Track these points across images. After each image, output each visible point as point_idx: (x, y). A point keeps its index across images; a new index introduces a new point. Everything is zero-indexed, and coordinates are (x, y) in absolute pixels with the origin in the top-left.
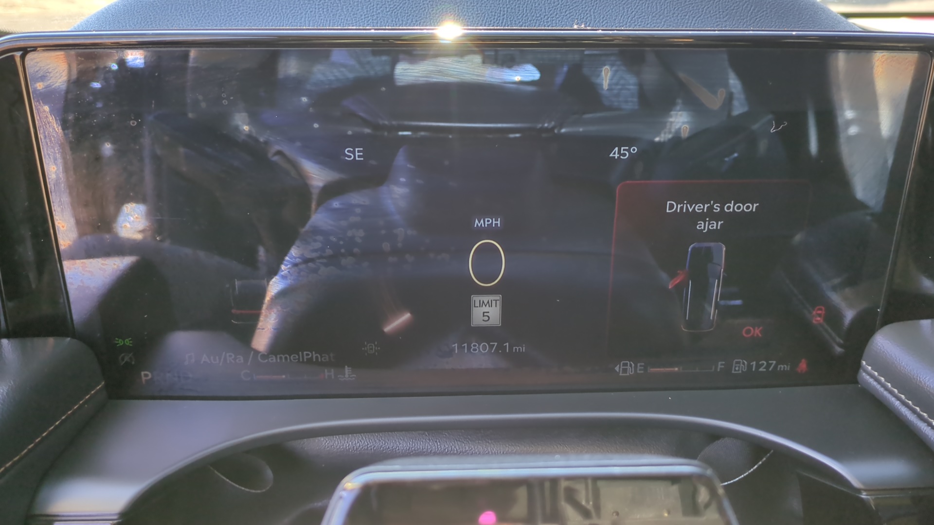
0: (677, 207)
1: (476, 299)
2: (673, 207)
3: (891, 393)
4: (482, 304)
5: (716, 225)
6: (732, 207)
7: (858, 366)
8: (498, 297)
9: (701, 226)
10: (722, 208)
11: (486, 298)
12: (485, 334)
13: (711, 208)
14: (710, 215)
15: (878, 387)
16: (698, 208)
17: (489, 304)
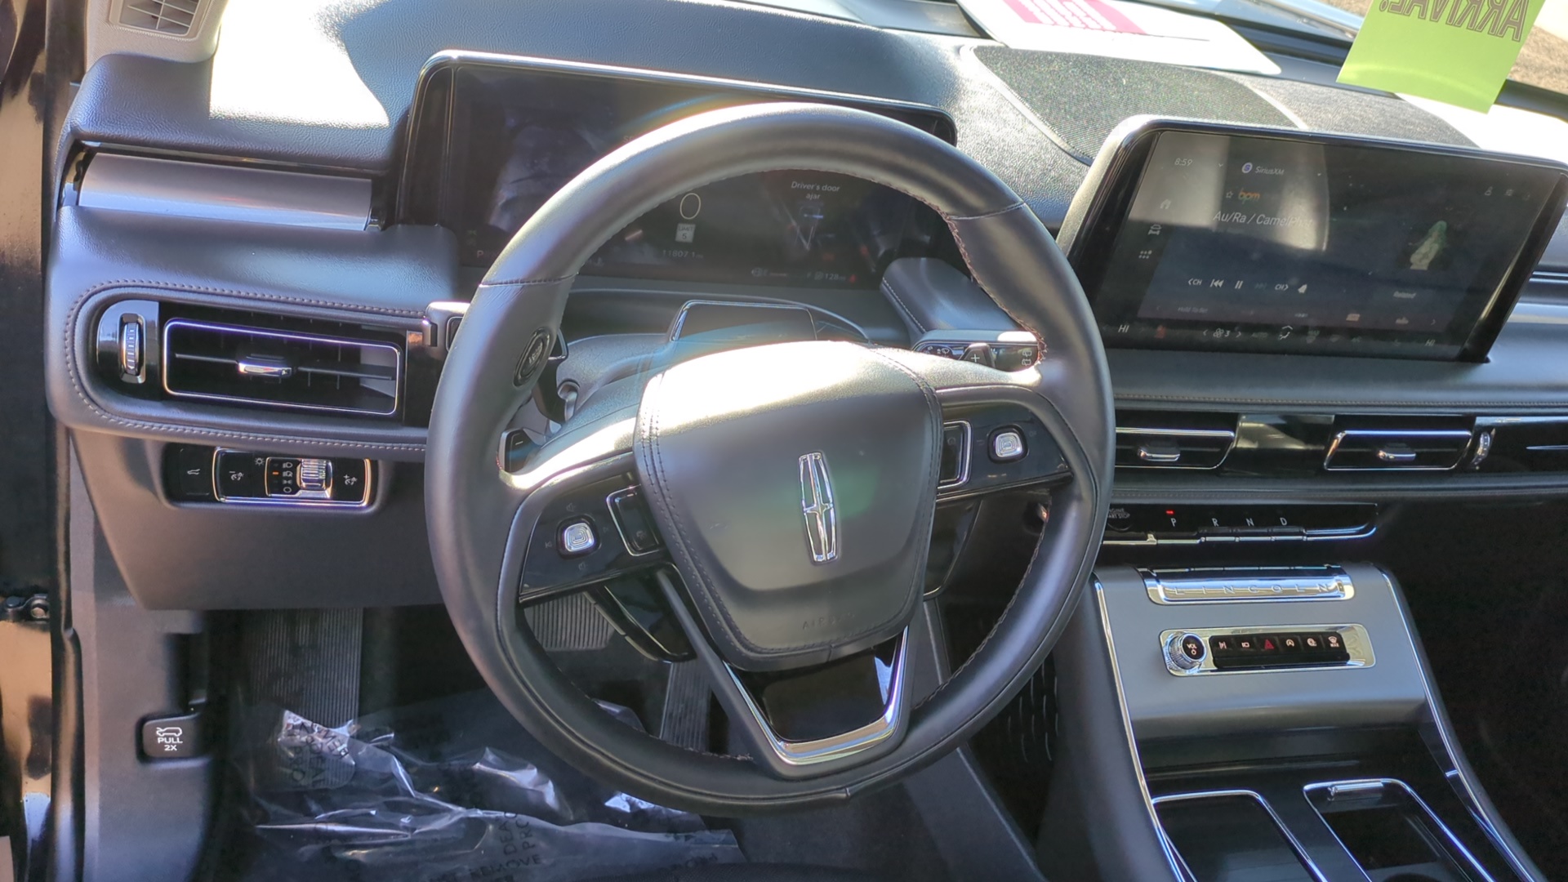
0: (798, 185)
1: (681, 226)
2: (795, 185)
3: (892, 294)
4: (683, 229)
5: (817, 197)
6: (826, 188)
7: (881, 280)
8: (694, 226)
9: (809, 196)
10: (821, 188)
11: (686, 226)
12: (684, 246)
13: (815, 188)
14: (814, 191)
15: (889, 293)
16: (808, 187)
17: (687, 229)
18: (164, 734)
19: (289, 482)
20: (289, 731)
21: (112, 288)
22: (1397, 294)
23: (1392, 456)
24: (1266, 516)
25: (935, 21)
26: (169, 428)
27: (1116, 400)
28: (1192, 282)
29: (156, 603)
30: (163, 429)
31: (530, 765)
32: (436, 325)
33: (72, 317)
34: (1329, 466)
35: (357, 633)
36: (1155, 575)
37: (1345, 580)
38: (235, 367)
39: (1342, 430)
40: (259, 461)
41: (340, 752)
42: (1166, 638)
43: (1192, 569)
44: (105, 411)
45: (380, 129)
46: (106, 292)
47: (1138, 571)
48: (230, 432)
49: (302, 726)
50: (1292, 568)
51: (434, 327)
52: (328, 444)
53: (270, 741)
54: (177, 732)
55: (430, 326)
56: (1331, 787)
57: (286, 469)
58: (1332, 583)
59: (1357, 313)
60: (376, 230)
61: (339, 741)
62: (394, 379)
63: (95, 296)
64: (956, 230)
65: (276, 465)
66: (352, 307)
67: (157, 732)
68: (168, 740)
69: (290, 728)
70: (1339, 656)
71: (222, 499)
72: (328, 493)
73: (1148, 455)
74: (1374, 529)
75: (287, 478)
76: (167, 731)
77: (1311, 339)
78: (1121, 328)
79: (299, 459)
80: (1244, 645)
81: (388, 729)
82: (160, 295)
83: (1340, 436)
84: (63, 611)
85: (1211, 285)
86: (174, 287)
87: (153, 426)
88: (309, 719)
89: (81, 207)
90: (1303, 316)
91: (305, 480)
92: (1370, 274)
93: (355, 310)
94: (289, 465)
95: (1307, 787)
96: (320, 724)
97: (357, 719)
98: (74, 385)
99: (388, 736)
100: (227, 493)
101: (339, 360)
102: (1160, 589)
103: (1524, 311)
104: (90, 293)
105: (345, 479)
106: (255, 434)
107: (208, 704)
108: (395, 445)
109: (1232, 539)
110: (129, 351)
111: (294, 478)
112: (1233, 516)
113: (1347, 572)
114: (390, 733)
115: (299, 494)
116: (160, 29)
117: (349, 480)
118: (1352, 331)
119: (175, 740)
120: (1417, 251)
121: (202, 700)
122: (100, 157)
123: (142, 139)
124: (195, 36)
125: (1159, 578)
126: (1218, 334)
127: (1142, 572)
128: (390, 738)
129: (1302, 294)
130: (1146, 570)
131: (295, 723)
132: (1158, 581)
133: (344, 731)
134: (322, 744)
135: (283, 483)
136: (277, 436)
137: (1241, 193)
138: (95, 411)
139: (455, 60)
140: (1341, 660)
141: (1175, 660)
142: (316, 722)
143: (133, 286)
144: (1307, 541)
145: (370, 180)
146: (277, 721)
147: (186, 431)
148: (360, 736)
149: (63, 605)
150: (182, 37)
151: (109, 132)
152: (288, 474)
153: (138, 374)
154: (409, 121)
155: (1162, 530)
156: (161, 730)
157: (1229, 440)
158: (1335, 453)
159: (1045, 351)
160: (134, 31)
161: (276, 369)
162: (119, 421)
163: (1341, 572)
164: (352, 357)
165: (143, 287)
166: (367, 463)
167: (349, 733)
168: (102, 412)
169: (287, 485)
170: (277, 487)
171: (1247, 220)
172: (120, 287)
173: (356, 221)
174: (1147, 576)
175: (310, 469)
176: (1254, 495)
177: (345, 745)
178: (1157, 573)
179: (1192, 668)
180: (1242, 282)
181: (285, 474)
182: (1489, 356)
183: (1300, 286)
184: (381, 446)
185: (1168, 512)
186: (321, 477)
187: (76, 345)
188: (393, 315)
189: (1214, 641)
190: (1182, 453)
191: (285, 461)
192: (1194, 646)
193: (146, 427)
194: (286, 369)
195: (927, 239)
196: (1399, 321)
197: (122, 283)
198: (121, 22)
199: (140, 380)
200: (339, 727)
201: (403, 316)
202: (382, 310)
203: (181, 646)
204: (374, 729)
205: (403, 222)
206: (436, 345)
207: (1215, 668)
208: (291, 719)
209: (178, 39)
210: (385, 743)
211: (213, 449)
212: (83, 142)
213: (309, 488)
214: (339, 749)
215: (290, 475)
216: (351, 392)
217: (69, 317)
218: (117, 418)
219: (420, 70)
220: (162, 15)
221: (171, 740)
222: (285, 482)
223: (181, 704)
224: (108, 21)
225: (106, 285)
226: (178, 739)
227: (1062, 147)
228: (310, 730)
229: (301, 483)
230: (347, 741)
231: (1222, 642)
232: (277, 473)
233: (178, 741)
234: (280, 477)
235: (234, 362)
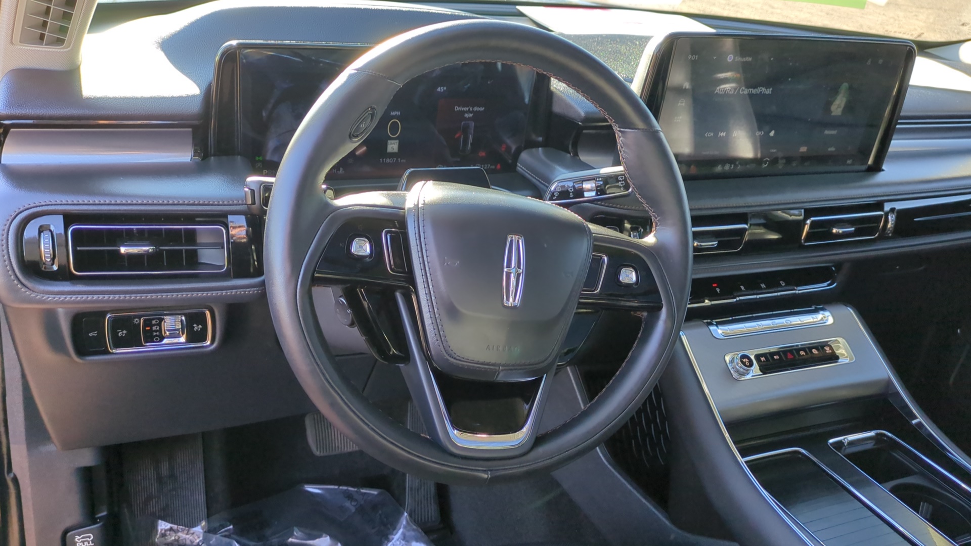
0: (458, 109)
1: (389, 142)
2: (457, 108)
3: (526, 172)
4: (391, 144)
5: (471, 115)
6: (476, 109)
7: (516, 165)
8: (397, 141)
9: (466, 115)
10: (473, 109)
11: (393, 141)
12: (392, 155)
13: (469, 109)
14: (469, 112)
15: (523, 171)
16: (466, 109)
17: (394, 144)
18: (81, 540)
19: (158, 333)
20: (162, 534)
21: (31, 208)
22: (827, 132)
23: (841, 231)
24: (772, 279)
26: (77, 298)
28: (707, 135)
29: (70, 445)
30: (73, 299)
31: (324, 535)
32: (254, 190)
33: (6, 230)
34: (805, 242)
35: (200, 465)
36: (715, 323)
37: (827, 314)
38: (119, 251)
39: (809, 218)
40: (137, 321)
41: (199, 543)
42: (728, 358)
43: (734, 318)
44: (33, 291)
45: (194, 96)
46: (27, 211)
47: (704, 322)
48: (118, 296)
49: (171, 529)
50: (792, 310)
51: (253, 191)
52: (184, 296)
53: (151, 541)
54: (89, 537)
55: (250, 191)
56: (844, 439)
57: (155, 325)
58: (819, 316)
59: (806, 146)
60: (197, 161)
61: (197, 535)
62: (223, 247)
63: (20, 215)
65: (148, 323)
66: (191, 202)
67: (76, 539)
68: (84, 544)
69: (163, 532)
70: (834, 358)
71: (114, 351)
72: (183, 339)
73: (699, 244)
74: (835, 284)
75: (156, 331)
76: (82, 538)
77: (780, 166)
79: (162, 317)
80: (775, 357)
81: (228, 523)
82: (64, 209)
83: (808, 222)
84: (6, 461)
85: (719, 136)
86: (72, 203)
87: (66, 298)
88: (175, 524)
89: (3, 164)
90: (775, 151)
91: (168, 330)
92: (809, 120)
93: (193, 204)
94: (156, 322)
95: (831, 441)
96: (182, 526)
97: (206, 520)
98: (11, 276)
99: (228, 528)
100: (117, 346)
101: (182, 239)
102: (719, 331)
103: (897, 144)
104: (16, 213)
105: (194, 327)
106: (135, 295)
107: (107, 516)
108: (228, 291)
109: (755, 296)
110: (46, 248)
111: (160, 330)
112: (753, 281)
113: (827, 309)
114: (230, 525)
115: (165, 341)
116: (46, 45)
117: (197, 328)
118: (804, 158)
119: (89, 543)
120: (834, 103)
121: (104, 513)
122: (13, 132)
123: (41, 114)
124: (69, 47)
125: (718, 324)
126: (727, 167)
127: (707, 322)
128: (230, 529)
129: (772, 137)
130: (709, 321)
131: (166, 528)
132: (717, 327)
133: (199, 530)
134: (185, 539)
135: (154, 335)
136: (150, 295)
138: (26, 292)
139: (235, 46)
140: (834, 360)
141: (737, 371)
142: (180, 525)
143: (46, 205)
144: (799, 294)
146: (154, 527)
147: (89, 298)
148: (210, 531)
149: (5, 457)
151: (19, 112)
152: (156, 328)
153: (53, 264)
154: (212, 88)
155: (713, 296)
156: (79, 538)
157: (744, 230)
158: (808, 233)
160: (29, 48)
161: (148, 248)
162: (43, 297)
163: (823, 309)
164: (191, 237)
165: (52, 205)
166: (208, 313)
167: (203, 530)
168: (31, 292)
169: (156, 336)
170: (150, 338)
171: (735, 92)
172: (37, 207)
173: (184, 156)
174: (710, 324)
175: (170, 323)
176: (764, 265)
177: (201, 538)
178: (716, 322)
179: (748, 374)
180: (736, 132)
181: (154, 328)
182: (884, 167)
183: (770, 132)
184: (219, 293)
185: (714, 285)
186: (177, 327)
187: (10, 248)
188: (218, 205)
189: (758, 357)
190: (719, 242)
191: (154, 319)
192: (747, 360)
193: (61, 299)
194: (152, 247)
195: (540, 139)
196: (830, 149)
197: (37, 204)
198: (20, 42)
199: (55, 268)
200: (195, 526)
201: (225, 205)
202: (211, 203)
203: (87, 475)
204: (218, 524)
205: (214, 155)
206: (255, 204)
207: (761, 373)
208: (163, 526)
209: (58, 50)
210: (227, 533)
212: (2, 121)
213: (171, 336)
214: (198, 541)
215: (158, 329)
216: (191, 259)
217: (4, 230)
218: (42, 295)
219: (215, 58)
220: (48, 32)
221: (86, 543)
222: (155, 334)
223: (90, 517)
224: (12, 43)
225: (27, 206)
226: (91, 542)
228: (176, 531)
229: (165, 333)
230: (201, 535)
231: (762, 357)
232: (147, 328)
233: (91, 544)
234: (151, 331)
235: (118, 248)
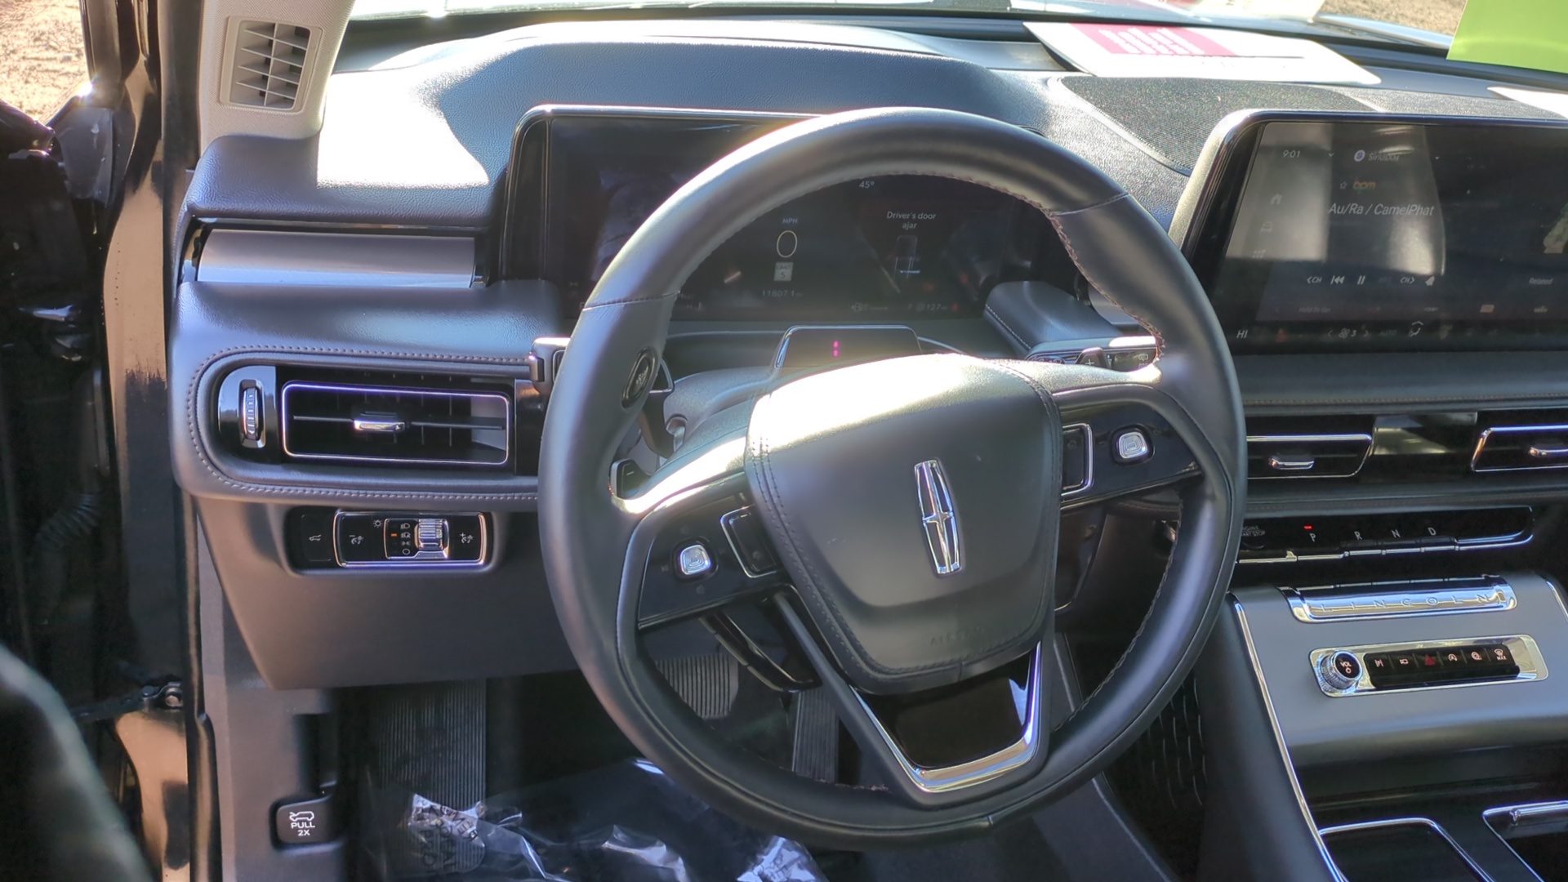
0: (893, 215)
1: (778, 264)
2: (891, 215)
3: (997, 319)
4: (782, 268)
5: (913, 226)
6: (922, 216)
7: (984, 307)
8: (791, 264)
9: (905, 226)
10: (917, 216)
11: (784, 264)
12: (781, 285)
13: (911, 217)
14: (910, 220)
15: (993, 319)
16: (905, 216)
17: (786, 268)
18: (297, 819)
19: (408, 543)
20: (419, 815)
21: (230, 355)
22: (1533, 281)
23: (1544, 452)
24: (1412, 526)
25: (1019, 60)
26: (289, 490)
27: (1245, 406)
28: (1311, 280)
29: (288, 683)
30: (283, 491)
31: (658, 842)
32: (543, 360)
33: (194, 386)
34: (1476, 468)
35: (481, 715)
36: (1299, 593)
37: (1507, 590)
38: (351, 425)
39: (1487, 428)
40: (378, 524)
41: (470, 834)
42: (1317, 656)
43: (1338, 586)
44: (228, 477)
45: (479, 188)
46: (225, 359)
47: (1279, 590)
48: (348, 491)
49: (431, 809)
50: (1446, 580)
51: (541, 362)
52: (443, 497)
53: (400, 825)
54: (310, 816)
55: (537, 361)
56: (1513, 811)
57: (404, 531)
58: (1492, 594)
59: (1491, 304)
60: (481, 287)
61: (468, 823)
62: (504, 428)
63: (215, 364)
64: (1061, 227)
65: (394, 527)
66: (460, 358)
67: (290, 817)
68: (301, 825)
69: (420, 812)
70: (1509, 669)
71: (344, 564)
72: (445, 553)
73: (1280, 463)
74: (1531, 537)
75: (406, 540)
76: (299, 816)
77: (1444, 334)
78: (1239, 334)
79: (416, 520)
80: (1402, 662)
81: (516, 809)
82: (277, 358)
83: (1485, 434)
84: (196, 697)
85: (1332, 282)
86: (289, 350)
87: (274, 489)
88: (438, 802)
89: (200, 282)
90: (1433, 309)
91: (424, 541)
92: (1501, 260)
93: (463, 362)
94: (406, 526)
95: (1487, 812)
96: (449, 806)
97: (484, 799)
98: (198, 453)
99: (516, 816)
100: (348, 558)
101: (451, 413)
102: (1303, 609)
104: (209, 361)
105: (461, 538)
106: (372, 492)
107: (337, 787)
108: (508, 494)
109: (1378, 552)
110: (249, 418)
111: (412, 539)
112: (1376, 527)
113: (1506, 581)
114: (518, 813)
115: (418, 555)
116: (268, 105)
117: (465, 538)
118: (1487, 324)
119: (308, 825)
120: (1550, 233)
121: (333, 783)
122: (216, 233)
123: (255, 211)
124: (300, 110)
125: (1303, 596)
126: (1344, 334)
127: (1284, 591)
128: (518, 818)
129: (1430, 286)
130: (1287, 588)
131: (424, 807)
132: (1302, 599)
133: (472, 813)
134: (451, 826)
135: (402, 545)
136: (394, 492)
137: (1356, 183)
138: (218, 477)
139: (549, 113)
140: (1512, 673)
141: (1328, 680)
142: (445, 805)
143: (252, 352)
144: (1459, 551)
145: (472, 239)
146: (407, 804)
147: (307, 492)
148: (488, 818)
149: (196, 690)
150: (286, 111)
151: (223, 206)
152: (406, 535)
153: (258, 439)
154: (507, 176)
155: (1301, 547)
156: (294, 815)
157: (1366, 443)
158: (1482, 453)
159: (1163, 346)
160: (243, 109)
161: (391, 424)
162: (242, 486)
163: (1501, 582)
164: (463, 409)
165: (260, 352)
166: (482, 518)
167: (478, 814)
168: (225, 478)
169: (406, 546)
170: (396, 549)
171: (1364, 211)
172: (239, 353)
173: (461, 280)
174: (1291, 594)
175: (428, 529)
176: (1399, 502)
177: (474, 828)
178: (1301, 591)
179: (1348, 688)
180: (1364, 277)
181: (403, 535)
183: (1427, 279)
184: (495, 497)
185: (1306, 528)
186: (438, 537)
187: (198, 413)
188: (501, 364)
189: (1370, 660)
190: (1317, 461)
191: (403, 522)
192: (1348, 664)
193: (267, 491)
194: (399, 423)
195: (1028, 264)
196: (1537, 310)
197: (240, 349)
198: (231, 101)
199: (261, 444)
200: (467, 809)
201: (510, 364)
202: (490, 360)
203: (310, 728)
204: (501, 809)
205: (506, 278)
206: (544, 380)
207: (1373, 687)
208: (421, 803)
209: (285, 114)
210: (512, 824)
211: (333, 510)
212: (200, 219)
213: (426, 548)
214: (469, 831)
215: (408, 536)
216: (463, 444)
217: (191, 385)
218: (240, 483)
219: (515, 128)
220: (269, 90)
221: (304, 825)
222: (404, 543)
223: (312, 787)
224: (219, 101)
225: (225, 352)
226: (311, 823)
227: (1161, 161)
228: (439, 814)
229: (419, 544)
230: (475, 823)
231: (1378, 660)
232: (393, 535)
233: (311, 826)
234: (399, 539)
235: (349, 420)
